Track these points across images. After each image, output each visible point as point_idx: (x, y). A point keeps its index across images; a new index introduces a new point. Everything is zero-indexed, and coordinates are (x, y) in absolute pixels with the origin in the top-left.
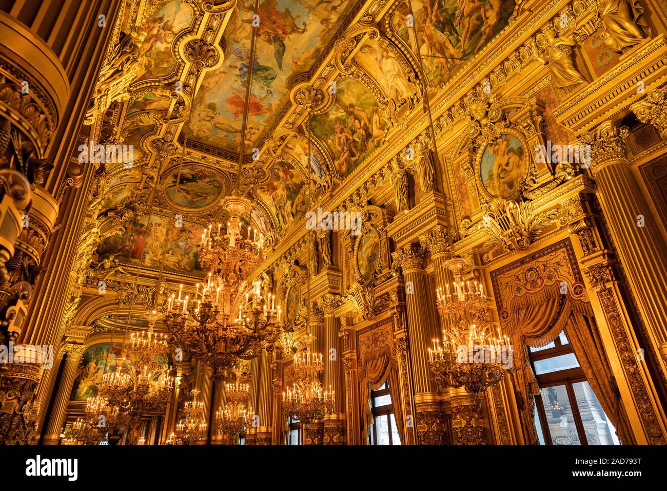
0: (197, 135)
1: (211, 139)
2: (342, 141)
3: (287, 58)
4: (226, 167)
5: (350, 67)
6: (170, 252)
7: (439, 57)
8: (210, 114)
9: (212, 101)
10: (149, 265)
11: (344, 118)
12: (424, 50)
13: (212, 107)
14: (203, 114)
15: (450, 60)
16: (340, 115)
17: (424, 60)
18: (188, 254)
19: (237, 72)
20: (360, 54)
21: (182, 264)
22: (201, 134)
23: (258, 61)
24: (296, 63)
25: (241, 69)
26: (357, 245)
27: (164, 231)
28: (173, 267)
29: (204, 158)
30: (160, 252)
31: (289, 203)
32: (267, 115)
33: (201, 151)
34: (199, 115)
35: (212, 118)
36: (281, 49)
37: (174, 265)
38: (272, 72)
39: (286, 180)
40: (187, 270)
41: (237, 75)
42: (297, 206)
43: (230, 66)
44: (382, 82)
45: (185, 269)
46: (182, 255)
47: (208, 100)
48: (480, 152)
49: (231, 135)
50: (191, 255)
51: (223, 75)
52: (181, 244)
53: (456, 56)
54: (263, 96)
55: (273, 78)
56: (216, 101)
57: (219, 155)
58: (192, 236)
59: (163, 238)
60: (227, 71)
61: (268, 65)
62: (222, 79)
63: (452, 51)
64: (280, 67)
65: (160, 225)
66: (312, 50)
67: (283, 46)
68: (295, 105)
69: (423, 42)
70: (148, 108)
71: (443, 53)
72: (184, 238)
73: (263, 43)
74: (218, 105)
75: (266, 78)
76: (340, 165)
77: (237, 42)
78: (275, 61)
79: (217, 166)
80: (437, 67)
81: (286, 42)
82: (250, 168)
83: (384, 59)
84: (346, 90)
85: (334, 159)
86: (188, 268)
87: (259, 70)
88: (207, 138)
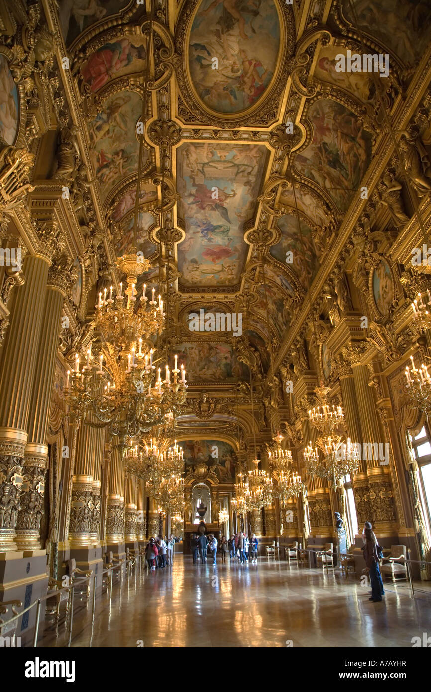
0: (192, 282)
1: (203, 281)
2: (298, 262)
3: (232, 215)
4: (222, 299)
5: (280, 208)
6: (206, 367)
7: (339, 189)
8: (195, 266)
9: (192, 258)
10: (192, 381)
11: (293, 244)
12: (328, 184)
13: (194, 261)
14: (190, 268)
15: (346, 191)
16: (289, 242)
17: (331, 192)
18: (220, 365)
19: (201, 235)
20: (283, 197)
21: (217, 375)
22: (195, 280)
23: (212, 223)
24: (240, 216)
25: (202, 232)
26: (320, 353)
27: (197, 352)
28: (210, 379)
29: (202, 297)
30: (198, 369)
31: (280, 314)
32: (237, 254)
33: (198, 292)
34: (187, 269)
35: (198, 268)
36: (224, 211)
37: (211, 377)
38: (226, 227)
39: (271, 297)
40: (221, 379)
41: (201, 237)
42: (285, 317)
43: (194, 233)
44: (308, 213)
45: (220, 379)
46: (215, 368)
47: (189, 258)
48: (371, 275)
49: (217, 276)
50: (222, 366)
51: (191, 240)
52: (212, 359)
53: (349, 188)
54: (227, 243)
55: (228, 231)
56: (194, 257)
57: (214, 291)
58: (219, 351)
59: (197, 358)
60: (193, 237)
61: (220, 223)
62: (192, 243)
63: (346, 183)
64: (230, 222)
65: (192, 348)
66: (248, 204)
67: (225, 208)
68: (252, 246)
69: (325, 178)
70: (149, 278)
71: (341, 185)
72: (213, 354)
73: (209, 212)
74: (197, 259)
75: (223, 232)
76: (303, 281)
77: (191, 217)
78: (223, 219)
79: (214, 300)
80: (340, 197)
81: (225, 205)
82: (240, 295)
83: (303, 197)
84: (285, 223)
85: (298, 277)
86: (222, 377)
87: (216, 229)
88: (200, 282)
